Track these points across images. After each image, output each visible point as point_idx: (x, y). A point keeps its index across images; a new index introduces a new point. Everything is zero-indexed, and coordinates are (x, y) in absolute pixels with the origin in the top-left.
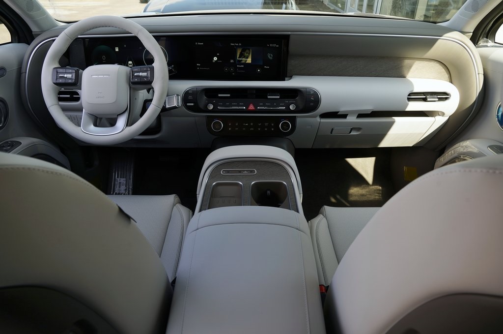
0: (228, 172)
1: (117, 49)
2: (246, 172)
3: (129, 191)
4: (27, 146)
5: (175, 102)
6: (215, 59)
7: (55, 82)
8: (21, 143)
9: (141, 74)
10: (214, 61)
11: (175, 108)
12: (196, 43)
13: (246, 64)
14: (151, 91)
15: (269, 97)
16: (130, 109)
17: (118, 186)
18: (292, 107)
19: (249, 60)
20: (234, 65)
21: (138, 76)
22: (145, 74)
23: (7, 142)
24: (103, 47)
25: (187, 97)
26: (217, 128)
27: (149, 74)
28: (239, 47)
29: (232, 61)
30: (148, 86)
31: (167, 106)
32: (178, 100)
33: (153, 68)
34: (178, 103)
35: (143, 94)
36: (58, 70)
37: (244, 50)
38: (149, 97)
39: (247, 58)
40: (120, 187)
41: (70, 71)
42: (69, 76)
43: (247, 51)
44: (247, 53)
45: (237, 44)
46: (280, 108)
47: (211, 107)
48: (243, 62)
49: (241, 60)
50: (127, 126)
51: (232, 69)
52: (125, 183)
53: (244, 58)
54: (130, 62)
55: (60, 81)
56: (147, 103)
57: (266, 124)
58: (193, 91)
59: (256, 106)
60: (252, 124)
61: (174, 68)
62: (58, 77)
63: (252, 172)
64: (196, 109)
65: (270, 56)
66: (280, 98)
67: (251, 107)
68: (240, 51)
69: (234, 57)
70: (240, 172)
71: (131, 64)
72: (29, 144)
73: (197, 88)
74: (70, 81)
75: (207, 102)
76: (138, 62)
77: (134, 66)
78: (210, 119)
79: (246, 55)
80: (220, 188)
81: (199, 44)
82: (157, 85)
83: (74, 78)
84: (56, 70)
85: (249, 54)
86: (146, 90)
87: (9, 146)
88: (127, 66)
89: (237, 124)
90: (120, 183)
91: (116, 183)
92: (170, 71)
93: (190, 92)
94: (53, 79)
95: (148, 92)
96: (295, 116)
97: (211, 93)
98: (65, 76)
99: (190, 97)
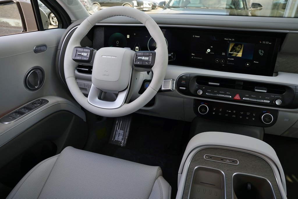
0: (211, 157)
1: (128, 37)
2: (228, 161)
3: (124, 140)
4: (52, 104)
5: (170, 86)
6: (209, 50)
7: (74, 58)
8: (48, 102)
9: (143, 58)
10: (207, 53)
11: (169, 90)
12: (194, 36)
13: (236, 58)
14: (150, 73)
15: (256, 90)
16: (130, 87)
17: (118, 135)
18: (277, 103)
19: (240, 55)
20: (225, 57)
21: (141, 60)
22: (147, 58)
23: (39, 100)
24: (118, 34)
25: (181, 81)
26: (202, 111)
27: (151, 59)
28: (232, 42)
29: (223, 54)
30: (149, 70)
31: (163, 89)
32: (173, 83)
33: (155, 53)
34: (173, 87)
35: (143, 75)
36: (78, 48)
37: (236, 45)
38: (148, 77)
39: (238, 52)
40: (119, 136)
41: (87, 50)
42: (85, 54)
43: (239, 46)
44: (239, 48)
45: (231, 40)
46: (265, 101)
47: (201, 92)
48: (234, 55)
49: (232, 54)
50: (125, 102)
51: (222, 61)
52: (123, 134)
53: (235, 52)
54: (137, 48)
55: (78, 58)
56: (146, 83)
57: (248, 114)
58: (187, 77)
59: (241, 97)
60: (234, 112)
61: (173, 55)
62: (77, 55)
63: (234, 161)
64: (186, 92)
65: (261, 53)
66: (266, 92)
67: (237, 97)
68: (233, 46)
69: (226, 50)
70: (222, 160)
71: (138, 49)
72: (55, 103)
73: (190, 74)
74: (85, 59)
75: (197, 87)
76: (143, 48)
77: (139, 50)
78: (197, 103)
79: (237, 49)
80: (201, 172)
81: (196, 36)
82: (156, 69)
83: (88, 56)
84: (76, 49)
85: (241, 49)
86: (146, 72)
87: (39, 103)
88: (134, 50)
89: (221, 110)
90: (119, 133)
91: (117, 133)
92: (170, 58)
93: (183, 77)
94: (72, 56)
95: (148, 73)
96: (278, 110)
97: (202, 80)
98: (82, 54)
99: (183, 82)
